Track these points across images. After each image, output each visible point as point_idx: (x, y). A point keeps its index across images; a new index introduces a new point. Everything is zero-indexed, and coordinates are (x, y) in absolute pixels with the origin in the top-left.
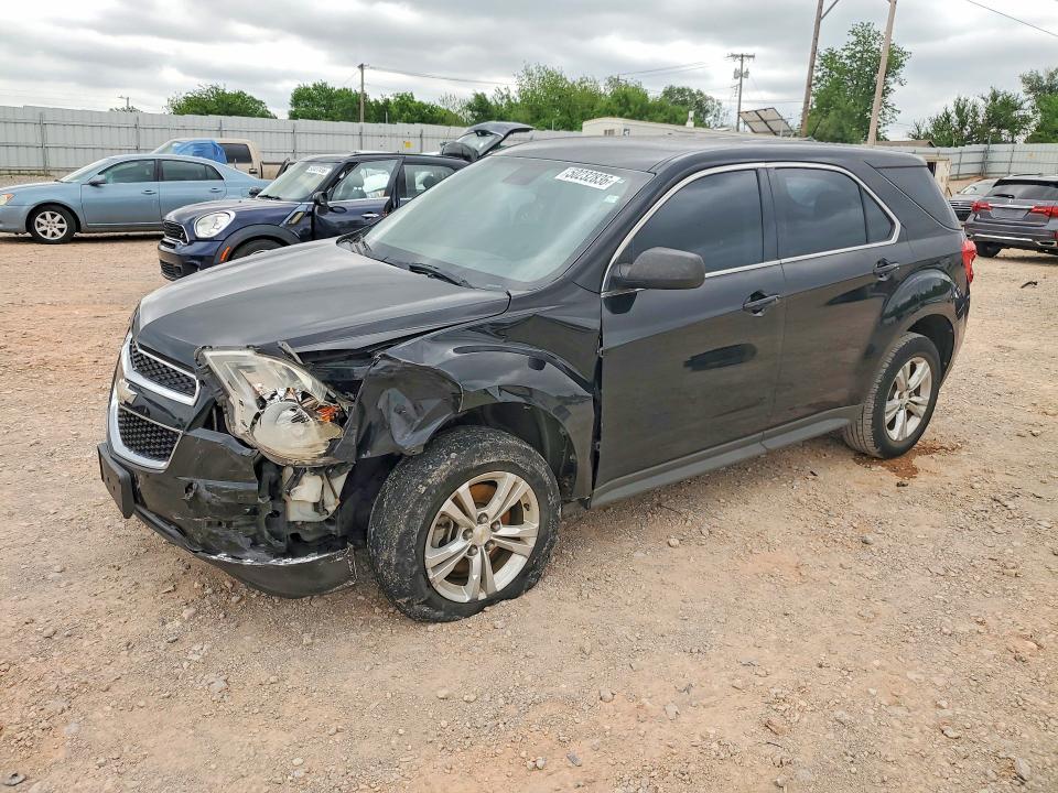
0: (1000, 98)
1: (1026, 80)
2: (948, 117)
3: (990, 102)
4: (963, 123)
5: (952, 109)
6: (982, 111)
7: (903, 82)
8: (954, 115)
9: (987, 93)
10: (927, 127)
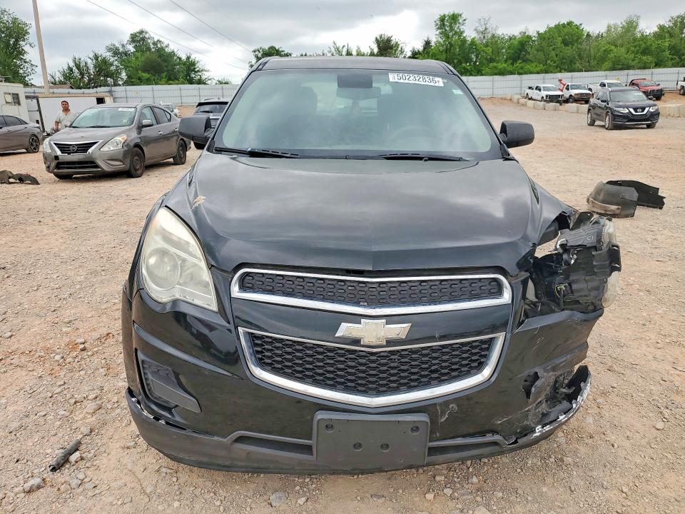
0: (100, 59)
1: (109, 50)
2: (71, 69)
3: (94, 61)
4: (82, 74)
5: (72, 64)
6: (91, 66)
7: (33, 45)
8: (74, 68)
9: (91, 55)
10: (59, 77)
